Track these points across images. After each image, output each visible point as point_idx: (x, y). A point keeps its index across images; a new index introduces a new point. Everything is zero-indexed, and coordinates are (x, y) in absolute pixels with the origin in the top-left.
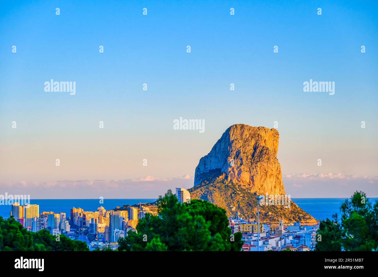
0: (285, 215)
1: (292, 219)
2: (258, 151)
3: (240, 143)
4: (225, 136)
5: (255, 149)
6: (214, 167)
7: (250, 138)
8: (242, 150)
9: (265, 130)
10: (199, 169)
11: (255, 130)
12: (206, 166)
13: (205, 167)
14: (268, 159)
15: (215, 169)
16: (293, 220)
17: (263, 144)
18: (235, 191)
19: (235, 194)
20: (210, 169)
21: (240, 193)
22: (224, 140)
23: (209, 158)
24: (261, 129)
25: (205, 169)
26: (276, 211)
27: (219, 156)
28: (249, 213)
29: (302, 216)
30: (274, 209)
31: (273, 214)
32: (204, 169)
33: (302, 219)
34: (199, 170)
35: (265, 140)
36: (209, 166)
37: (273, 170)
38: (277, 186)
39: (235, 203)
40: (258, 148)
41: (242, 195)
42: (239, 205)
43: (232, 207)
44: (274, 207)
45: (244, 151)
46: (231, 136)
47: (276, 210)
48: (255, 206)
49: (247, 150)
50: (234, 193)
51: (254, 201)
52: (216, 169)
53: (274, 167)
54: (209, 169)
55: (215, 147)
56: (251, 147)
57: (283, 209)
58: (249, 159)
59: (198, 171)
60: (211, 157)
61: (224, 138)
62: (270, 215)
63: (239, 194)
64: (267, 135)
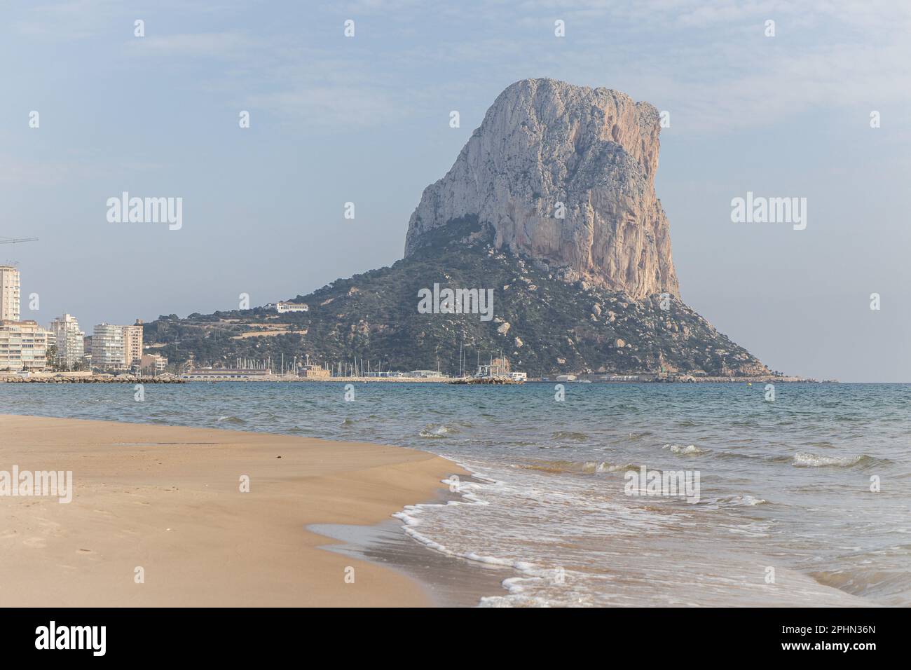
0: (670, 351)
1: (691, 361)
2: (589, 155)
3: (535, 132)
4: (492, 115)
5: (581, 150)
6: (460, 212)
7: (566, 119)
8: (542, 155)
9: (614, 97)
10: (419, 219)
11: (584, 95)
12: (440, 211)
13: (435, 212)
14: (621, 179)
15: (463, 216)
16: (693, 365)
17: (605, 136)
18: (515, 276)
19: (514, 284)
20: (451, 218)
21: (528, 281)
22: (489, 128)
23: (448, 187)
24: (602, 93)
25: (436, 219)
26: (640, 338)
27: (476, 177)
28: (552, 342)
29: (724, 356)
30: (634, 332)
31: (630, 346)
32: (434, 218)
33: (724, 363)
34: (419, 222)
35: (615, 127)
36: (446, 209)
37: (636, 213)
38: (648, 264)
39: (510, 312)
40: (589, 148)
41: (533, 288)
42: (522, 318)
43: (500, 324)
44: (636, 325)
45: (547, 155)
46: (509, 114)
47: (639, 333)
48: (574, 321)
49: (556, 154)
50: (509, 282)
51: (571, 305)
52: (467, 215)
53: (637, 204)
54: (447, 218)
55: (465, 152)
56: (570, 146)
57: (664, 332)
58: (561, 179)
59: (416, 224)
60: (454, 181)
61: (490, 122)
62: (620, 349)
63: (524, 285)
64: (620, 112)
